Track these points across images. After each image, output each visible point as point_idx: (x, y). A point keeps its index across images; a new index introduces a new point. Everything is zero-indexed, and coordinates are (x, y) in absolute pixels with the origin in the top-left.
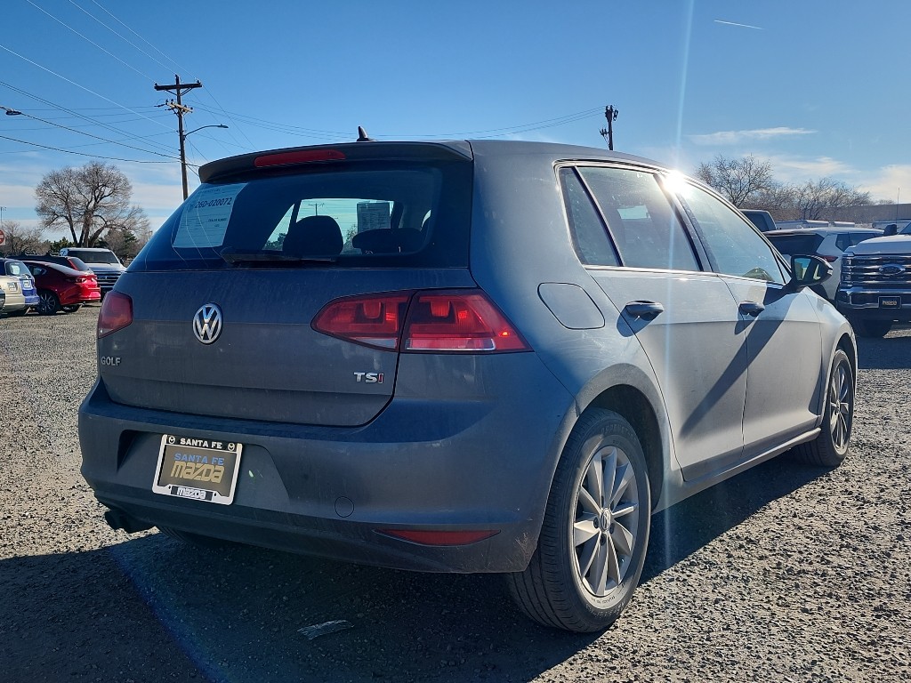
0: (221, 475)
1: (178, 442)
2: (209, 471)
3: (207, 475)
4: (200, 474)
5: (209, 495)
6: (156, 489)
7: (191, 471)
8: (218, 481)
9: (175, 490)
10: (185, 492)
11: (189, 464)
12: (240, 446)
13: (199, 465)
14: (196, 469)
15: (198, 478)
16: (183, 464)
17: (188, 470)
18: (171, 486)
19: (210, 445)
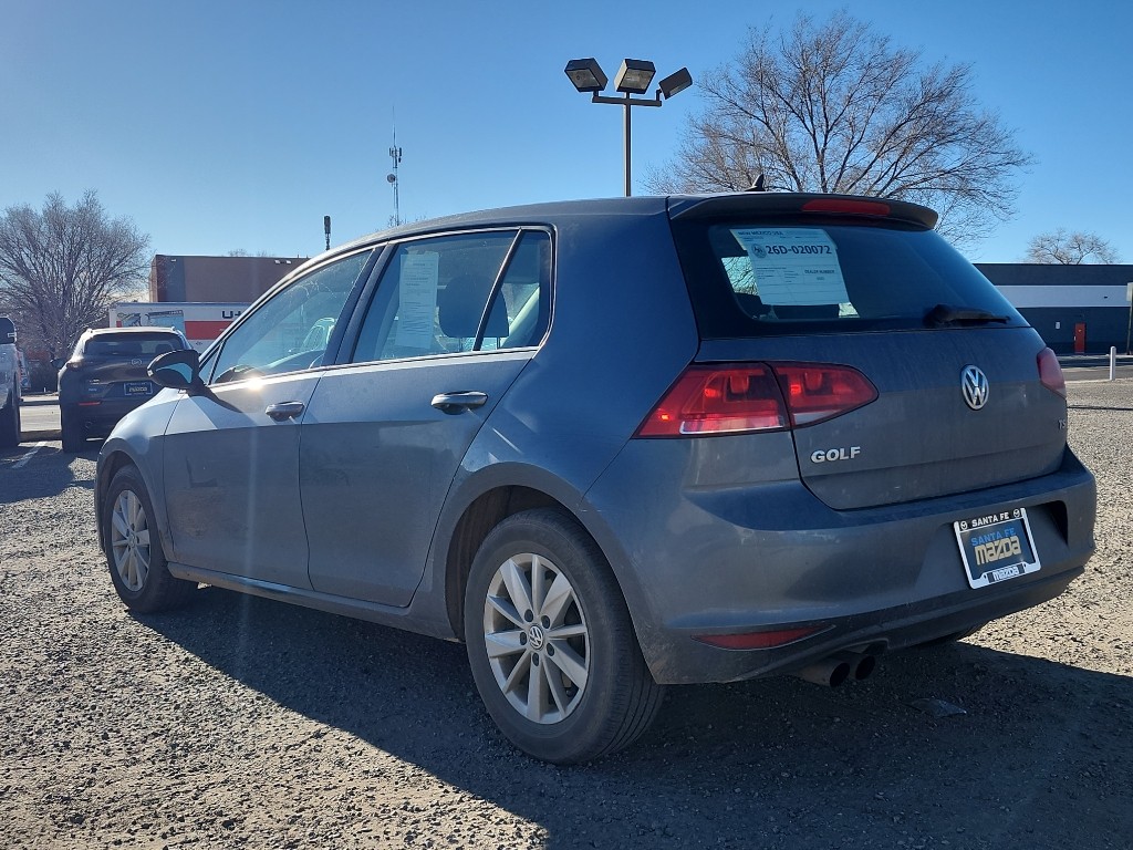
0: (1018, 545)
1: (970, 526)
2: (1007, 545)
3: (1008, 549)
4: (1002, 551)
5: (1021, 569)
6: (975, 584)
7: (993, 551)
8: (1018, 551)
9: (991, 577)
10: (1001, 575)
11: (989, 545)
12: (1023, 510)
13: (996, 543)
14: (996, 548)
15: (1002, 556)
16: (982, 547)
17: (990, 552)
18: (985, 574)
19: (999, 518)
